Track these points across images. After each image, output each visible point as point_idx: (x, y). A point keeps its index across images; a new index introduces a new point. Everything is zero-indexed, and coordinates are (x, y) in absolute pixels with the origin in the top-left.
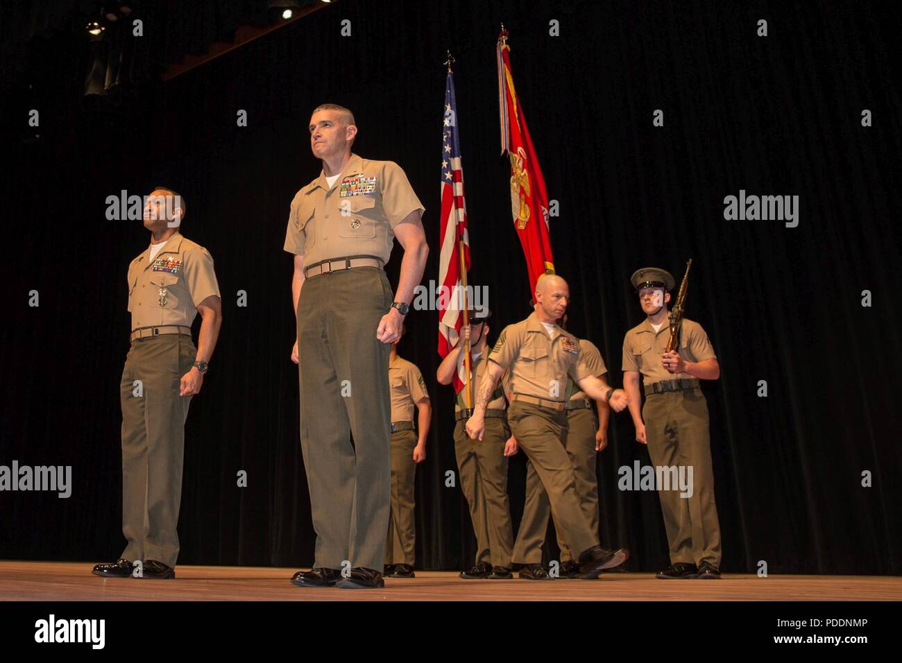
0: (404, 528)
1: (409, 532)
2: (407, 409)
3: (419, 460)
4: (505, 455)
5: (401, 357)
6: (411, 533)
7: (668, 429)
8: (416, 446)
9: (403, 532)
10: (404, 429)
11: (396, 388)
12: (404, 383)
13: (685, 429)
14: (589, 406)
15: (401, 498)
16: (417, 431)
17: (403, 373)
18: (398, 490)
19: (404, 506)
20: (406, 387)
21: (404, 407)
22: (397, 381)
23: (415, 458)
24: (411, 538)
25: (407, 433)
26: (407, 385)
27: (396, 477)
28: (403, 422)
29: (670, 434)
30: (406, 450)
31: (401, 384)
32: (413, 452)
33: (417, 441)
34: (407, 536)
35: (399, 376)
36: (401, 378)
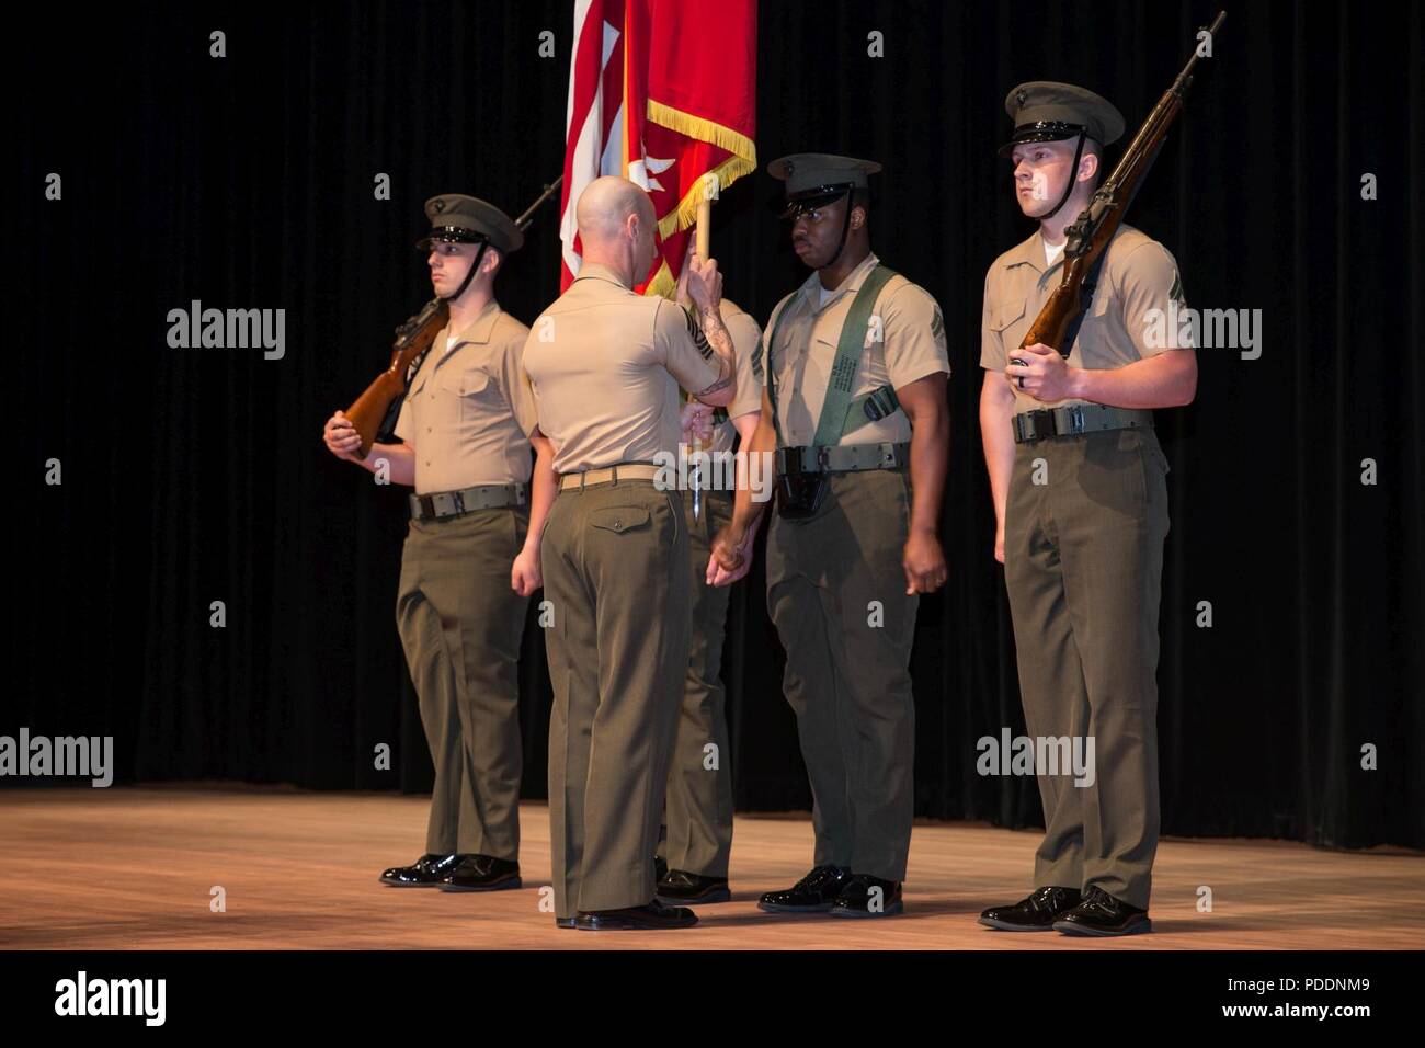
0: (483, 762)
1: (498, 773)
2: (503, 452)
3: (526, 591)
4: (709, 582)
5: (504, 308)
6: (505, 776)
7: (1041, 541)
8: (519, 551)
9: (481, 773)
10: (487, 508)
11: (471, 396)
12: (493, 383)
13: (1079, 543)
14: (893, 462)
15: (474, 686)
16: (524, 510)
17: (492, 356)
18: (466, 666)
19: (483, 707)
20: (499, 393)
21: (495, 447)
22: (474, 377)
23: (515, 584)
24: (507, 789)
25: (499, 517)
26: (502, 389)
27: (459, 631)
28: (485, 489)
29: (1046, 554)
30: (488, 561)
31: (482, 387)
32: (510, 567)
33: (522, 538)
34: (491, 783)
35: (480, 366)
36: (485, 370)
